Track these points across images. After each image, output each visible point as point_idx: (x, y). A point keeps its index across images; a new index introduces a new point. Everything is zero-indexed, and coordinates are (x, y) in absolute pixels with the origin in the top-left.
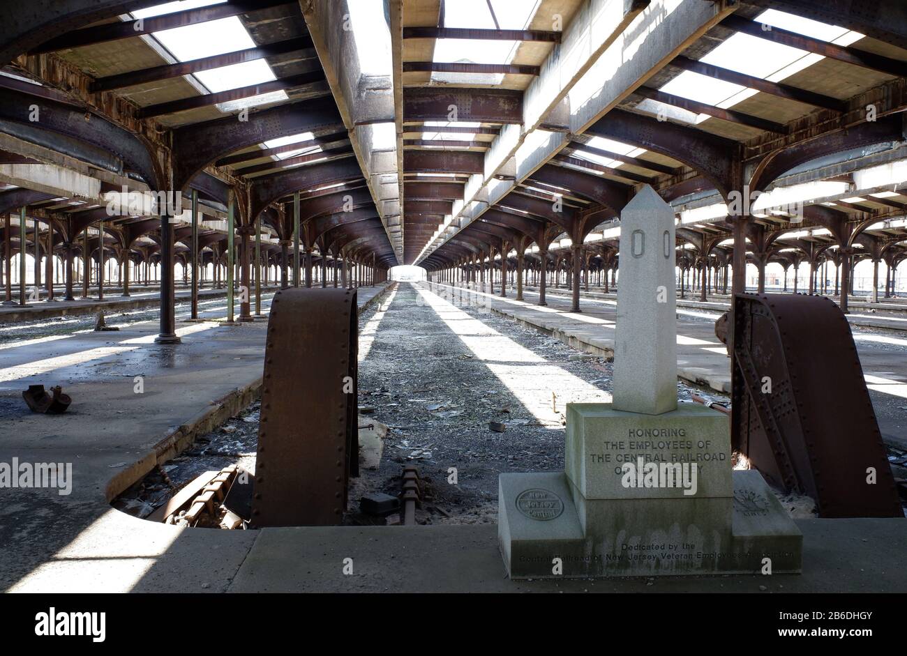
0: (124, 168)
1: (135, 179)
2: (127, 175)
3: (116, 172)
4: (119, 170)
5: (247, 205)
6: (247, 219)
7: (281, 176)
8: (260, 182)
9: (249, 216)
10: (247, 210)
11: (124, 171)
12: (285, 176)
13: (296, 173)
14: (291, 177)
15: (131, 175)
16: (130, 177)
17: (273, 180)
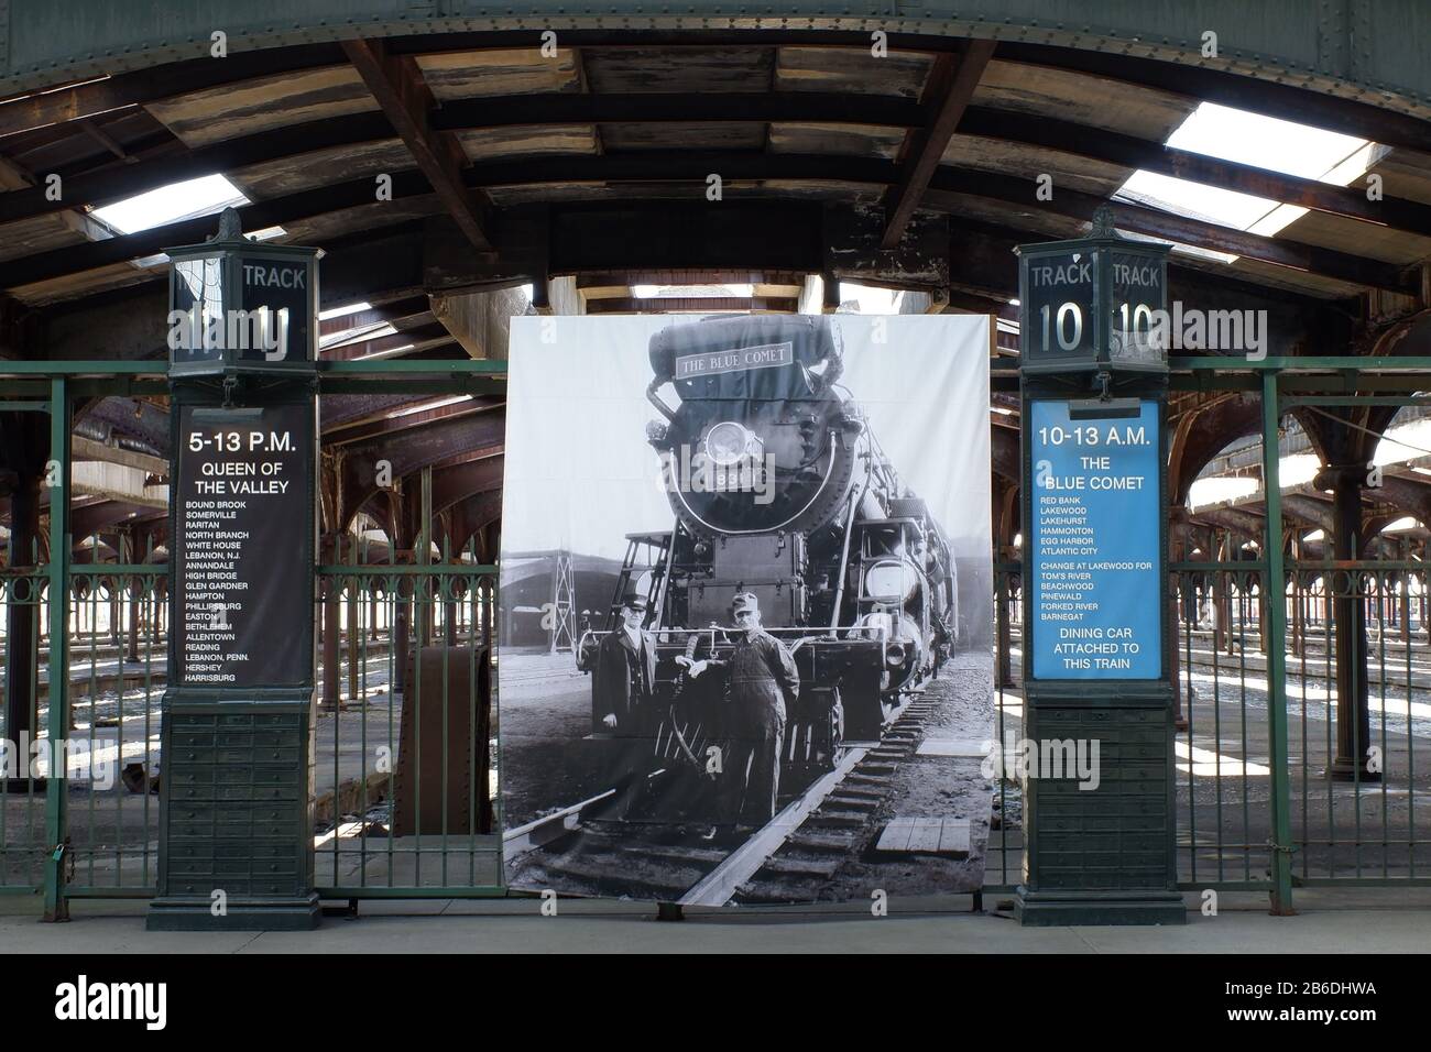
0: (112, 433)
1: (128, 448)
2: (117, 443)
3: (102, 441)
4: (106, 437)
5: (334, 495)
6: (335, 516)
7: (397, 440)
8: (359, 451)
9: (339, 514)
10: (334, 502)
11: (113, 437)
12: (404, 438)
13: (427, 433)
14: (416, 439)
15: (124, 442)
16: (121, 446)
17: (381, 446)
